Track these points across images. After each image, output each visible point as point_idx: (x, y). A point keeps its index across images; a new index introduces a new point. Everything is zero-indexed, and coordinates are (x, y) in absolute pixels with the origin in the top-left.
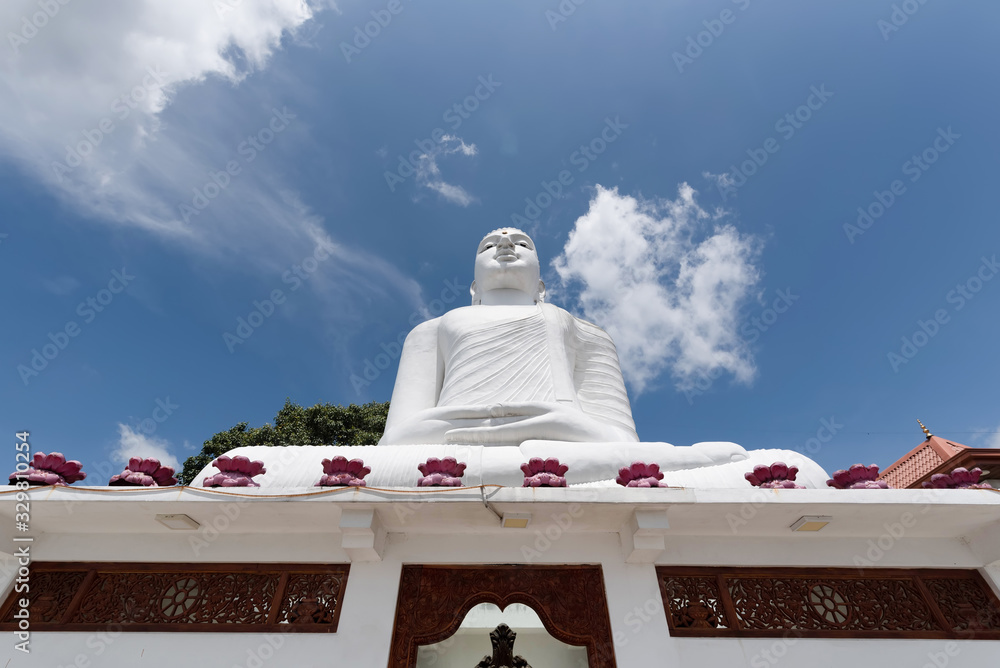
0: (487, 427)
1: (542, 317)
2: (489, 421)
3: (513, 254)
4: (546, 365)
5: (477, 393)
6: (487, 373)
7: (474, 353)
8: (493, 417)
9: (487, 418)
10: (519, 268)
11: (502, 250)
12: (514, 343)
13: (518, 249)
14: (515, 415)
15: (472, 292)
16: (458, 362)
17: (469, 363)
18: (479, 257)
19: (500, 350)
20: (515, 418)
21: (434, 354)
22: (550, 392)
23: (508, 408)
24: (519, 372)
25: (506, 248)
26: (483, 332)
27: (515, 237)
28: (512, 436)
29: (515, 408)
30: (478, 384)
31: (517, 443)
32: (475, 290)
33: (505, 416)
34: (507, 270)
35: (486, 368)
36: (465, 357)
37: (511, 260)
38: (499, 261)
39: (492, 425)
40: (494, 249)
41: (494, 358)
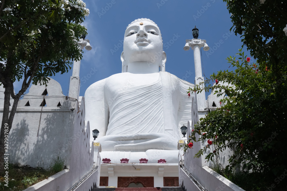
0: (132, 144)
1: (161, 84)
2: (133, 141)
3: (146, 41)
4: (161, 112)
5: (127, 126)
6: (132, 116)
7: (125, 105)
8: (135, 140)
9: (132, 140)
10: (150, 50)
11: (140, 38)
12: (145, 100)
13: (150, 36)
14: (144, 139)
15: (122, 60)
16: (117, 110)
17: (123, 110)
18: (126, 39)
19: (138, 104)
20: (144, 140)
21: (103, 102)
22: (162, 126)
23: (141, 136)
24: (148, 115)
25: (142, 36)
26: (130, 93)
27: (148, 27)
28: (143, 148)
29: (144, 136)
30: (127, 122)
31: (145, 150)
32: (124, 58)
33: (140, 139)
34: (143, 52)
35: (131, 113)
36: (120, 107)
37: (145, 45)
38: (139, 45)
39: (134, 143)
40: (135, 35)
41: (135, 108)
